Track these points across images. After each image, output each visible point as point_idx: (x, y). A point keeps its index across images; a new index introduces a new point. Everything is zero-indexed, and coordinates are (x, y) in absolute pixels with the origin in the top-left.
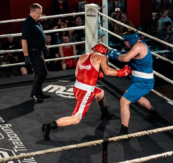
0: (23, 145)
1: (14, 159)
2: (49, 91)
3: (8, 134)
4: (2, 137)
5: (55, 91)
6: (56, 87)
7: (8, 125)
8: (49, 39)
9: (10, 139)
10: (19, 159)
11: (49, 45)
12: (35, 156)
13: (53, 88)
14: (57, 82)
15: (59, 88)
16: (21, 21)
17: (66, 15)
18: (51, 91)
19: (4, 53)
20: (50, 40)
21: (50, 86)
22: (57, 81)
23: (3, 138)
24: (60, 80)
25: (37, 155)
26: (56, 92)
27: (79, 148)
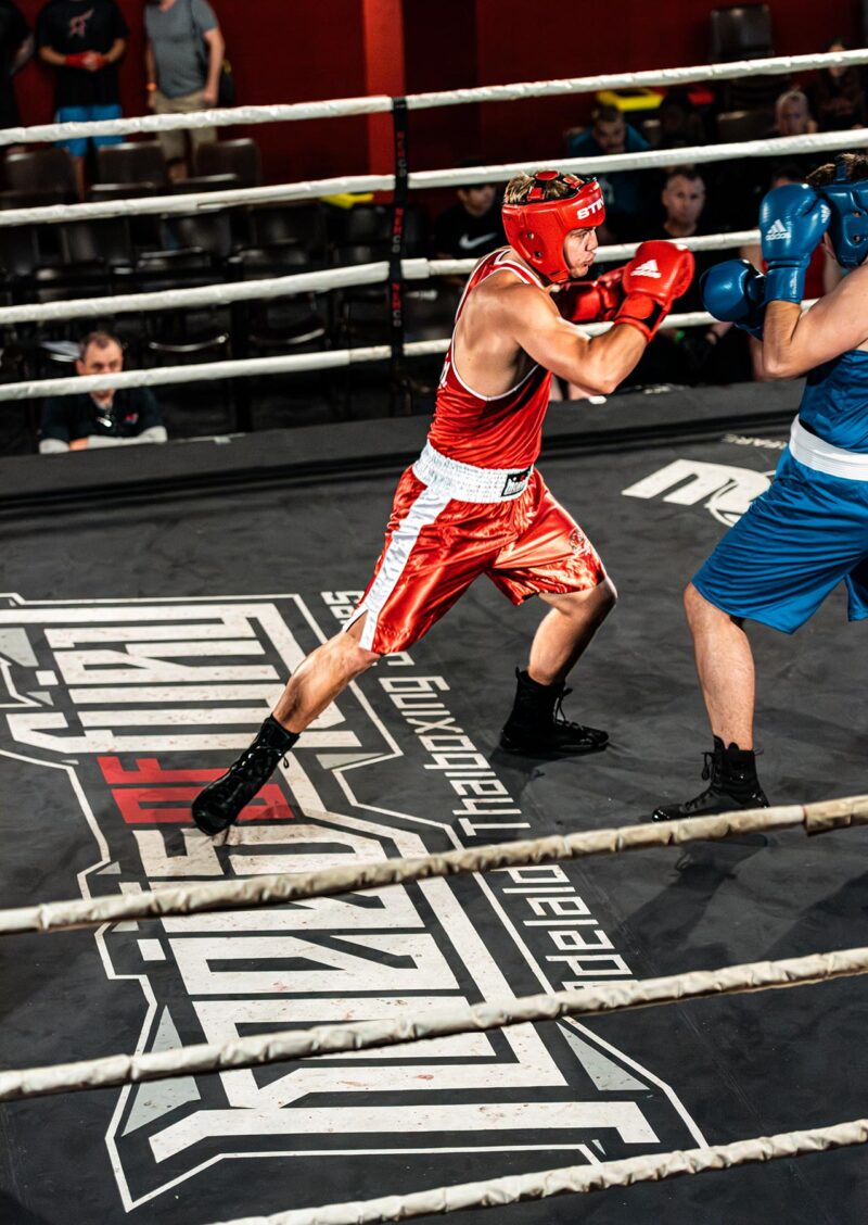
0: (510, 800)
1: (449, 866)
2: (671, 498)
3: (427, 733)
4: (391, 751)
5: (707, 499)
6: (711, 475)
7: (432, 684)
8: (694, 197)
9: (435, 763)
10: (480, 870)
11: (690, 231)
12: (566, 858)
13: (692, 478)
14: (719, 449)
15: (731, 481)
16: (528, 94)
17: (783, 66)
18: (685, 497)
19: (425, 275)
20: (696, 206)
21: (679, 469)
22: (717, 440)
23: (398, 753)
24: (740, 436)
25: (576, 854)
26: (713, 506)
27: (819, 824)
